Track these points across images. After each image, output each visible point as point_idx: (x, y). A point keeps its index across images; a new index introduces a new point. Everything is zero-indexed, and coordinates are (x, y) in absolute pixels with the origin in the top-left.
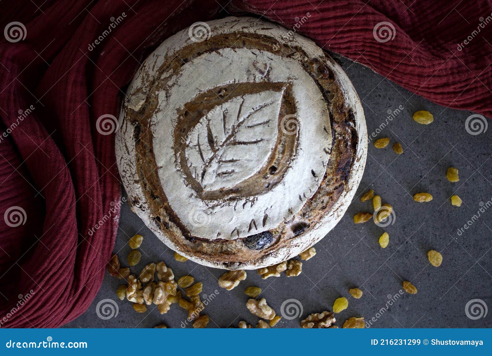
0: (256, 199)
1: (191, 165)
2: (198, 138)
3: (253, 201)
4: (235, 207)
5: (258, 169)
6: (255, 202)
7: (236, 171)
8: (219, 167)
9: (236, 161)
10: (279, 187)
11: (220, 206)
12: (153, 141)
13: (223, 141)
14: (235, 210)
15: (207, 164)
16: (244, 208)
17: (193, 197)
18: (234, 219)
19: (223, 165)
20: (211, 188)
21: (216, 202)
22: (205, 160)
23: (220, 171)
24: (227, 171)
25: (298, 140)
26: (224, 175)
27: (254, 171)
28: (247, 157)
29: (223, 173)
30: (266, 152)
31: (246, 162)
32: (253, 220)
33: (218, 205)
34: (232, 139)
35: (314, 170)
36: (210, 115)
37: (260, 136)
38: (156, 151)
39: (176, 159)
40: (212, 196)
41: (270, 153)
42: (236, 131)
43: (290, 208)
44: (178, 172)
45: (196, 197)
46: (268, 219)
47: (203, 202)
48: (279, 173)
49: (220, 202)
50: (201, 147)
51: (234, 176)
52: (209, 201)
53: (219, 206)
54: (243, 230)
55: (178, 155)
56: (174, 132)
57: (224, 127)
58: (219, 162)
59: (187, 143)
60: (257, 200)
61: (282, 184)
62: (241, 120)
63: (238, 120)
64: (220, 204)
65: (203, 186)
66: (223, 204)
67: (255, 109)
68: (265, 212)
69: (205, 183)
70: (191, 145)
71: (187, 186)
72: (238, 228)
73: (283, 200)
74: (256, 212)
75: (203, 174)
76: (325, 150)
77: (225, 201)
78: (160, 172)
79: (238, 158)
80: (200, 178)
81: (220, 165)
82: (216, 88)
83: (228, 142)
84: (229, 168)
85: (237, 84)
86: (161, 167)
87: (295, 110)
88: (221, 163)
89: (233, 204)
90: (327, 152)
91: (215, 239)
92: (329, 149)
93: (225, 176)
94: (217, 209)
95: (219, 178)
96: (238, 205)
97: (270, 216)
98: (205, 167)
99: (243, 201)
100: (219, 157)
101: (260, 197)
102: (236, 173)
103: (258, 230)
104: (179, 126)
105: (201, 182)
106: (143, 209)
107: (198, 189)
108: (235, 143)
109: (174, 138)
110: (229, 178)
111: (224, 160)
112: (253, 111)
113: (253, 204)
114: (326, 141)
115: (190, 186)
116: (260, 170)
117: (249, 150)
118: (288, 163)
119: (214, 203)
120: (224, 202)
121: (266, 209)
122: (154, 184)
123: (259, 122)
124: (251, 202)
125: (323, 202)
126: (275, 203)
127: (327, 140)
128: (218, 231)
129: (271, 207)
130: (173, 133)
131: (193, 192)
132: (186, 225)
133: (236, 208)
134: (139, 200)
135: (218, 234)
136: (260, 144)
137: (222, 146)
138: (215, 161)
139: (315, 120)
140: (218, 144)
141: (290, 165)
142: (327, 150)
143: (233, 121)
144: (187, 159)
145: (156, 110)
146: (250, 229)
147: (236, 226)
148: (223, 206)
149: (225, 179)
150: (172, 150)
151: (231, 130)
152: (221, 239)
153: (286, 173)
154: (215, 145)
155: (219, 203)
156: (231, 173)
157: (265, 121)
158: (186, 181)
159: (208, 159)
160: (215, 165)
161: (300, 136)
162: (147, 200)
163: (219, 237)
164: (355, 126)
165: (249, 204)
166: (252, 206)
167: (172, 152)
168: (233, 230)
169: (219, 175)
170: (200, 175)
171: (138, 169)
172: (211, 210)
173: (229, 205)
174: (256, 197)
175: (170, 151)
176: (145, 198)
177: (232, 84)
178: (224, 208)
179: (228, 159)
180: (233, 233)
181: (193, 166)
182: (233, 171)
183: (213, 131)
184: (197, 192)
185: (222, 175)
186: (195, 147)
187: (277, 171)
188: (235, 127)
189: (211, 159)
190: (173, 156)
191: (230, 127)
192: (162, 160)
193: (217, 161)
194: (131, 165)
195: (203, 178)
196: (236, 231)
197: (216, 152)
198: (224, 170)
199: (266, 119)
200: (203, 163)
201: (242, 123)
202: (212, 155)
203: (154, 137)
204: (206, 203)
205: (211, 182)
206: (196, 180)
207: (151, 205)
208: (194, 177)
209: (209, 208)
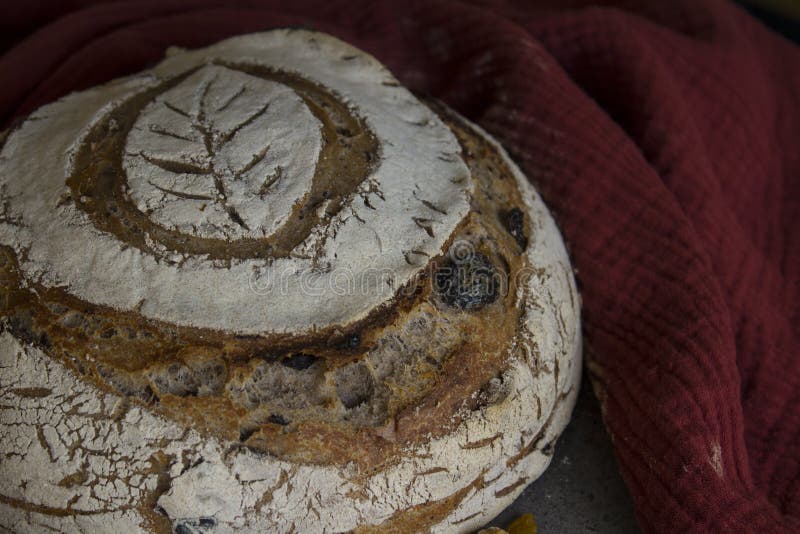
0: (374, 183)
1: (195, 228)
2: (153, 185)
3: (375, 190)
4: (357, 217)
6: (379, 188)
7: (284, 165)
8: (249, 183)
9: (264, 154)
11: (331, 238)
12: (74, 293)
13: (205, 150)
14: (363, 221)
15: (222, 197)
16: (374, 209)
17: (263, 270)
19: (252, 176)
20: (277, 220)
21: (314, 238)
22: (210, 195)
23: (258, 188)
24: (269, 177)
26: (273, 186)
27: (314, 141)
28: (276, 133)
29: (267, 186)
30: (298, 110)
31: (282, 140)
32: (414, 218)
33: (324, 241)
34: (216, 137)
35: (411, 120)
36: (131, 150)
37: (256, 105)
38: (98, 298)
39: (154, 254)
41: (305, 108)
42: (207, 127)
43: (452, 179)
44: (185, 266)
45: (269, 264)
47: (290, 258)
48: (357, 132)
49: (323, 231)
50: (176, 189)
51: (291, 173)
52: (302, 246)
53: (327, 240)
54: (422, 243)
55: (149, 243)
56: (97, 228)
57: (180, 138)
58: (238, 178)
59: (143, 207)
60: (378, 184)
62: (194, 113)
63: (189, 117)
64: (326, 234)
65: (259, 235)
66: (330, 230)
67: (200, 94)
68: (418, 200)
69: (254, 225)
70: (154, 205)
71: (229, 267)
72: (408, 249)
74: (402, 203)
75: (235, 217)
77: (326, 222)
78: (149, 312)
79: (262, 148)
80: (238, 228)
81: (244, 179)
82: (93, 128)
83: (215, 144)
84: (265, 172)
85: (123, 104)
86: (142, 303)
87: (266, 68)
88: (243, 176)
89: (345, 215)
91: (392, 294)
93: (277, 186)
94: (331, 246)
95: (269, 198)
96: (357, 211)
97: (432, 199)
98: (223, 205)
99: (358, 199)
100: (229, 172)
101: (378, 177)
102: (288, 168)
104: (95, 214)
105: (246, 231)
106: (198, 457)
107: (261, 250)
108: (229, 137)
109: (110, 234)
110: (287, 182)
111: (241, 169)
113: (380, 194)
115: (235, 261)
116: (323, 136)
118: (354, 115)
119: (313, 242)
120: (328, 227)
121: (414, 193)
122: (162, 350)
123: (231, 96)
124: (374, 194)
128: (381, 278)
129: (417, 186)
130: (96, 231)
131: (251, 263)
132: (311, 326)
133: (361, 217)
134: (169, 451)
135: (388, 283)
136: (272, 109)
137: (211, 154)
140: (201, 159)
141: (362, 116)
143: (184, 122)
144: (174, 229)
146: (429, 231)
147: (401, 249)
148: (335, 233)
149: (282, 190)
150: (129, 251)
151: (197, 132)
152: (402, 287)
154: (199, 166)
155: (320, 234)
156: (280, 176)
157: (238, 91)
158: (217, 261)
159: (214, 191)
160: (236, 187)
162: (184, 420)
163: (396, 287)
165: (374, 197)
166: (382, 198)
167: (133, 255)
168: (404, 257)
169: (263, 193)
170: (231, 224)
171: (99, 386)
172: (322, 259)
173: (344, 222)
174: (370, 180)
175: (128, 257)
176: (175, 421)
178: (340, 233)
179: (247, 162)
180: (411, 261)
181: (198, 225)
182: (279, 170)
184: (261, 256)
185: (269, 190)
186: (166, 199)
187: (352, 132)
188: (199, 124)
189: (220, 186)
190: (143, 258)
191: (191, 131)
192: (129, 292)
193: (232, 180)
194: (76, 401)
195: (241, 223)
196: (412, 255)
197: (213, 171)
198: (263, 180)
199: (235, 90)
200: (212, 202)
201: (202, 114)
202: (212, 180)
203: (66, 287)
204: (299, 257)
205: (265, 213)
206: (234, 238)
207: (201, 420)
208: (225, 238)
209: (316, 259)
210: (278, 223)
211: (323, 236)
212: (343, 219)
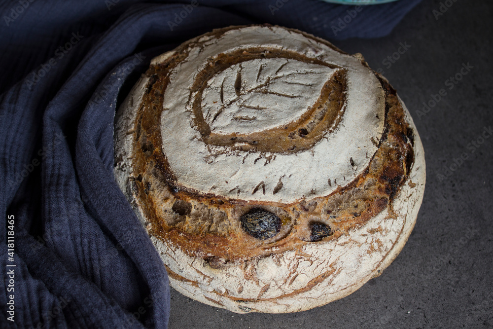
0: (273, 157)
1: (205, 106)
2: (224, 81)
3: (269, 159)
4: (244, 158)
5: (286, 122)
6: (271, 160)
7: (258, 119)
8: (239, 111)
9: (262, 109)
10: (306, 154)
11: (226, 155)
12: (168, 86)
13: (253, 87)
14: (244, 162)
15: (225, 106)
16: (255, 164)
17: (195, 139)
18: (238, 174)
19: (244, 110)
20: (222, 131)
21: (222, 149)
22: (224, 101)
23: (238, 115)
24: (247, 116)
25: (342, 114)
26: (242, 120)
27: (281, 122)
28: (277, 107)
29: (241, 118)
30: (300, 108)
31: (273, 111)
32: (262, 183)
34: (264, 88)
35: (354, 159)
36: (244, 64)
37: (298, 93)
38: (167, 95)
39: (190, 100)
40: (219, 141)
41: (304, 111)
42: (270, 82)
43: (314, 190)
44: (187, 112)
45: (200, 140)
46: (282, 189)
47: (206, 146)
48: (310, 138)
49: (227, 150)
50: (224, 89)
51: (255, 123)
52: (214, 147)
53: (224, 154)
54: (246, 190)
55: (194, 94)
56: (197, 75)
57: (258, 76)
58: (241, 106)
59: (209, 83)
60: (274, 159)
61: (311, 152)
62: (279, 75)
63: (276, 73)
64: (227, 152)
65: (212, 128)
66: (230, 152)
67: (299, 72)
68: (280, 180)
69: (216, 124)
70: (213, 86)
71: (192, 127)
72: (240, 187)
73: (307, 173)
74: (269, 174)
75: (217, 115)
76: (372, 139)
77: (234, 149)
78: (165, 113)
79: (264, 106)
80: (212, 119)
81: (241, 109)
82: (260, 48)
83: (258, 89)
84: (251, 114)
85: (284, 51)
86: (168, 109)
87: (345, 88)
88: (243, 107)
89: (243, 155)
90: (374, 143)
91: (207, 192)
92: (378, 140)
93: (243, 122)
94: (222, 157)
95: (235, 122)
96: (248, 157)
97: (286, 186)
98: (222, 108)
99: (257, 155)
100: (242, 101)
101: (279, 157)
102: (258, 121)
103: (266, 195)
104: (204, 71)
105: (211, 123)
106: (125, 169)
107: (205, 133)
108: (266, 92)
109: (195, 81)
110: (248, 124)
111: (247, 105)
112: (296, 72)
113: (268, 162)
114: (375, 128)
115: (196, 127)
116: (288, 125)
117: (281, 101)
118: (324, 132)
119: (219, 150)
120: (231, 151)
121: (284, 176)
122: (151, 128)
123: (301, 82)
124: (265, 160)
125: (356, 207)
126: (297, 173)
127: (378, 126)
128: (214, 184)
129: (290, 176)
130: (195, 76)
131: (198, 134)
133: (245, 160)
134: (124, 158)
135: (213, 187)
136: (296, 99)
137: (249, 91)
138: (236, 104)
139: (367, 107)
140: (245, 89)
141: (326, 136)
142: (375, 139)
143: (270, 74)
144: (202, 99)
145: (183, 62)
146: (255, 191)
147: (239, 184)
148: (230, 155)
149: (242, 124)
150: (188, 91)
151: (265, 81)
152: (214, 195)
153: (318, 142)
154: (241, 90)
155: (226, 150)
156: (251, 120)
157: (308, 84)
158: (193, 122)
159: (228, 101)
160: (234, 108)
161: (346, 112)
162: (134, 155)
163: (213, 192)
164: (413, 146)
165: (264, 160)
166: (265, 164)
168: (233, 188)
169: (236, 119)
170: (213, 116)
171: (136, 119)
172: (213, 158)
173: (238, 155)
174: (275, 154)
175: (185, 93)
176: (133, 152)
177: (279, 50)
178: (231, 157)
179: (252, 105)
180: (232, 192)
181: (207, 106)
182: (254, 118)
183: (243, 77)
184: (202, 135)
185: (239, 120)
186: (217, 88)
187: (308, 136)
188: (271, 79)
189: (232, 102)
190: (187, 97)
191: (265, 78)
192: (171, 102)
193: (238, 104)
194: (130, 116)
195: (215, 119)
196: (237, 190)
197: (240, 96)
198: (244, 115)
199: (309, 82)
200: (221, 104)
201: (279, 78)
202: (234, 98)
203: (170, 83)
204: (209, 148)
205: (224, 124)
206: (206, 121)
207: (137, 159)
208: (204, 118)
209: (212, 155)
210: (221, 132)
211: (225, 152)
212: (239, 154)
